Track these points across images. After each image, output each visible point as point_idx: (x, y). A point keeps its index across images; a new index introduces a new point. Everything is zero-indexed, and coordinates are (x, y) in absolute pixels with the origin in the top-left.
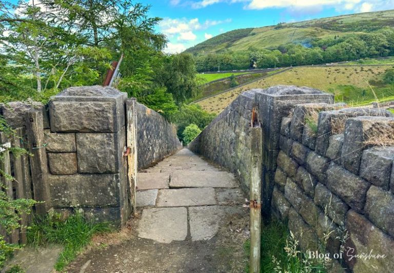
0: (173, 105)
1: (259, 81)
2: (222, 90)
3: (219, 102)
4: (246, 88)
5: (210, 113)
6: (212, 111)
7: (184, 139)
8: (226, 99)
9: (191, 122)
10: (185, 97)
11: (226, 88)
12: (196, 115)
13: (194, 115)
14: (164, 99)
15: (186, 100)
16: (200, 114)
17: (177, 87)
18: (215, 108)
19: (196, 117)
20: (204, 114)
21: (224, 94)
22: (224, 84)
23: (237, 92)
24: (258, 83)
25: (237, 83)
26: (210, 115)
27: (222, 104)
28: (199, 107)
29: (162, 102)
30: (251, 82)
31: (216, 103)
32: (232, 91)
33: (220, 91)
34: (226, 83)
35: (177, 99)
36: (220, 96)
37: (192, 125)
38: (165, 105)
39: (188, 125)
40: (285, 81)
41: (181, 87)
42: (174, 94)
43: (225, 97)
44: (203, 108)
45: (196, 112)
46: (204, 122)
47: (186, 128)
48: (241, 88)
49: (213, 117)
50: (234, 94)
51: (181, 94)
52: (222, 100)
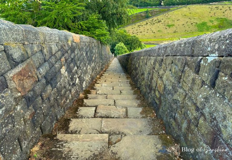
0: (105, 32)
1: (165, 14)
2: (140, 20)
3: (138, 28)
4: (156, 19)
5: (132, 35)
6: (133, 34)
7: (115, 52)
8: (142, 26)
9: (119, 41)
10: (116, 24)
11: (143, 19)
12: (123, 36)
13: (122, 36)
14: (97, 25)
15: (117, 26)
16: (126, 36)
17: (109, 15)
18: (135, 32)
19: (123, 38)
20: (128, 36)
21: (141, 23)
22: (142, 16)
23: (150, 22)
24: (164, 16)
25: (150, 15)
26: (132, 37)
27: (140, 30)
28: (125, 31)
29: (96, 28)
30: (160, 15)
31: (136, 29)
32: (146, 21)
33: (139, 21)
34: (143, 15)
35: (110, 25)
36: (139, 24)
37: (120, 43)
38: (97, 32)
39: (118, 43)
40: (181, 15)
41: (113, 14)
42: (107, 20)
43: (142, 25)
44: (127, 32)
45: (123, 34)
46: (128, 41)
47: (117, 45)
48: (153, 18)
49: (134, 38)
50: (148, 23)
51: (113, 21)
52: (140, 26)
